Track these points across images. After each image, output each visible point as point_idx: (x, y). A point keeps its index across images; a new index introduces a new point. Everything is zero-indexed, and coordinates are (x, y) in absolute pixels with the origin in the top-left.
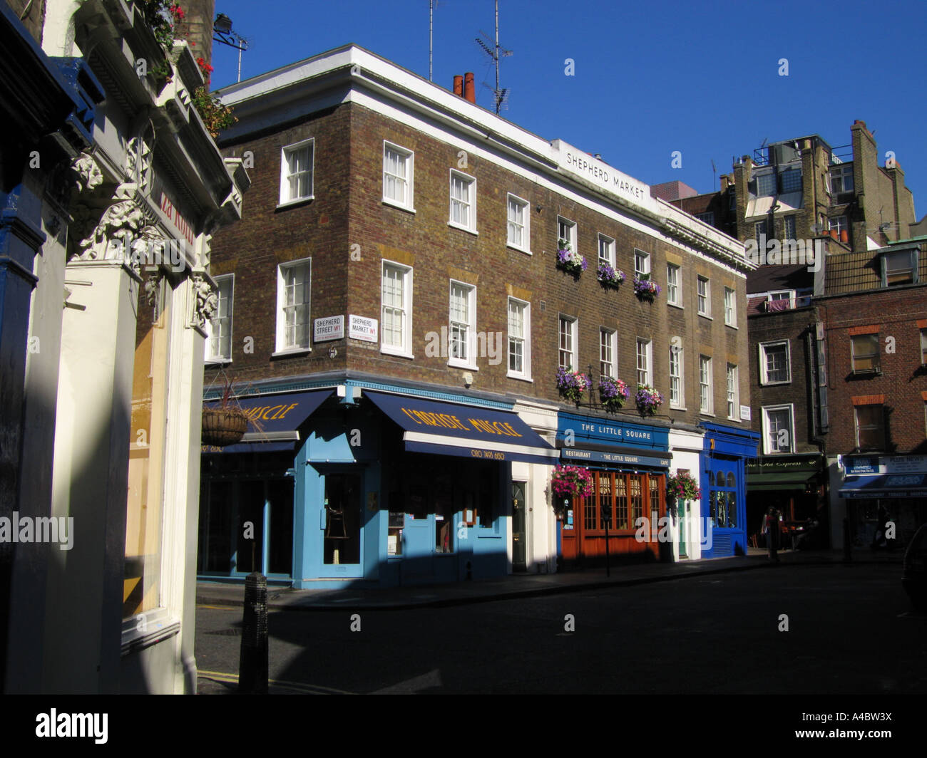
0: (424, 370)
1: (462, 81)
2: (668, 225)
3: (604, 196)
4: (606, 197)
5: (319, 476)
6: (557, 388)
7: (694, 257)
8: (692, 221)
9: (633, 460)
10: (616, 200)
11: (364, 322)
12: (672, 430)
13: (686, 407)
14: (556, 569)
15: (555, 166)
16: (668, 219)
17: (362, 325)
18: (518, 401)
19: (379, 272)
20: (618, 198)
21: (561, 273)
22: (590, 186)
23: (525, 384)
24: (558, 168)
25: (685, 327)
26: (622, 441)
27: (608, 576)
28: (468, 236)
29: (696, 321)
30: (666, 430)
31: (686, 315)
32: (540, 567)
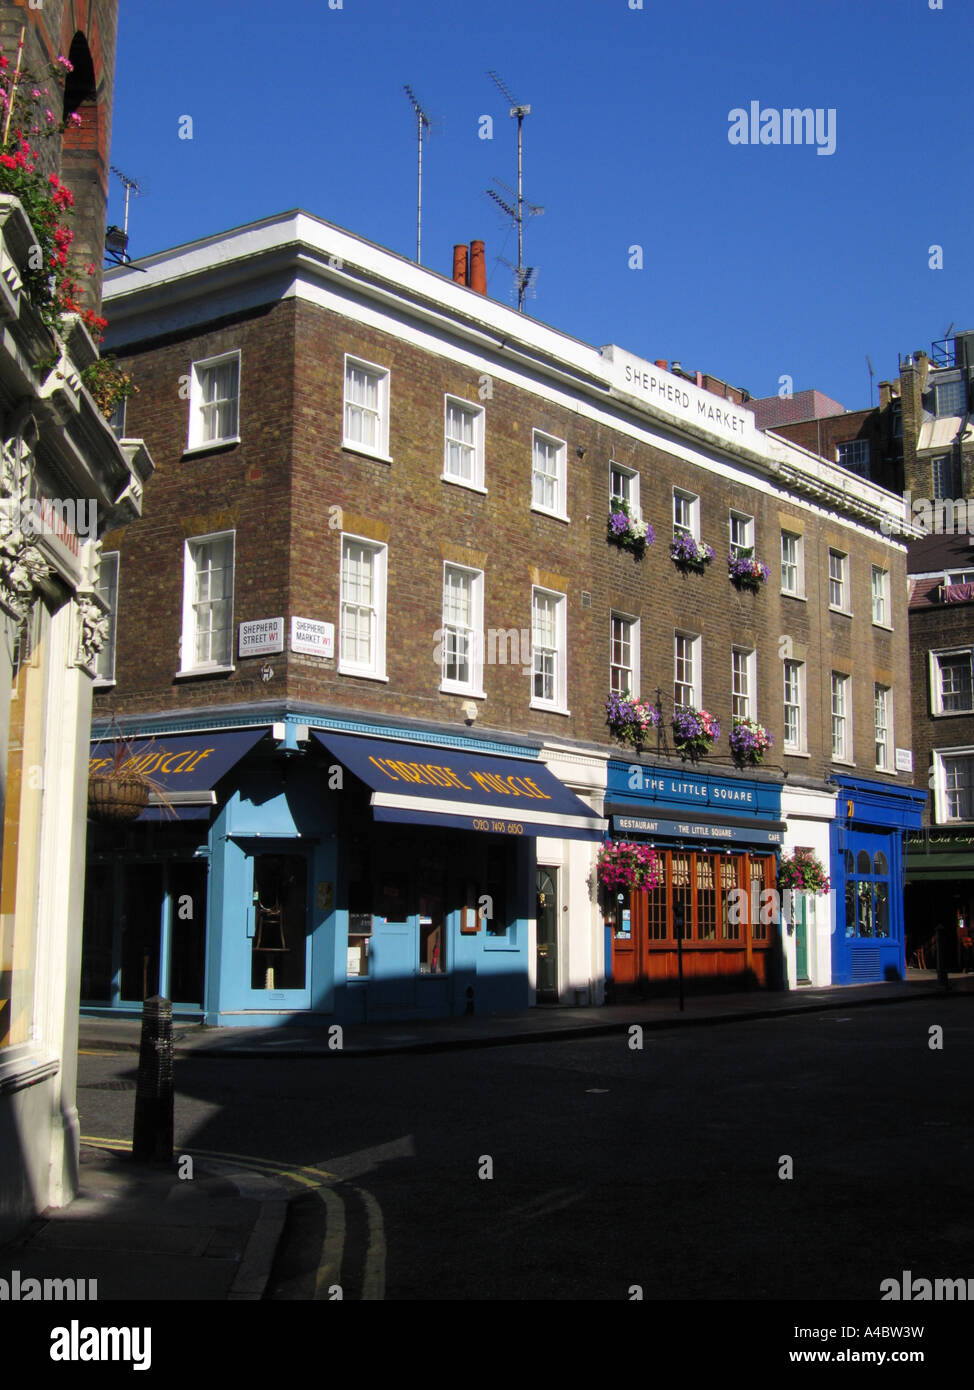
0: (403, 698)
1: (467, 253)
2: (782, 472)
3: (682, 430)
4: (686, 432)
5: (246, 858)
6: (607, 723)
7: (823, 521)
8: (821, 465)
9: (726, 833)
10: (701, 436)
11: (313, 628)
12: (786, 788)
13: (809, 752)
14: (603, 999)
15: (607, 387)
16: (782, 464)
17: (310, 632)
18: (546, 744)
19: (337, 553)
20: (704, 433)
21: (614, 550)
22: (659, 416)
23: (557, 718)
24: (611, 390)
25: (808, 629)
26: (708, 804)
27: (682, 1008)
28: (471, 496)
29: (826, 619)
30: (776, 787)
31: (811, 610)
32: (579, 996)
